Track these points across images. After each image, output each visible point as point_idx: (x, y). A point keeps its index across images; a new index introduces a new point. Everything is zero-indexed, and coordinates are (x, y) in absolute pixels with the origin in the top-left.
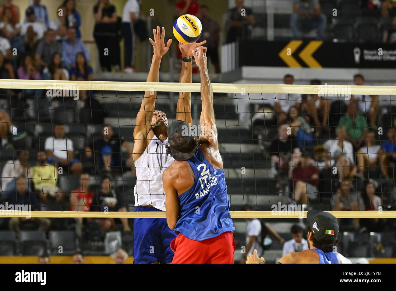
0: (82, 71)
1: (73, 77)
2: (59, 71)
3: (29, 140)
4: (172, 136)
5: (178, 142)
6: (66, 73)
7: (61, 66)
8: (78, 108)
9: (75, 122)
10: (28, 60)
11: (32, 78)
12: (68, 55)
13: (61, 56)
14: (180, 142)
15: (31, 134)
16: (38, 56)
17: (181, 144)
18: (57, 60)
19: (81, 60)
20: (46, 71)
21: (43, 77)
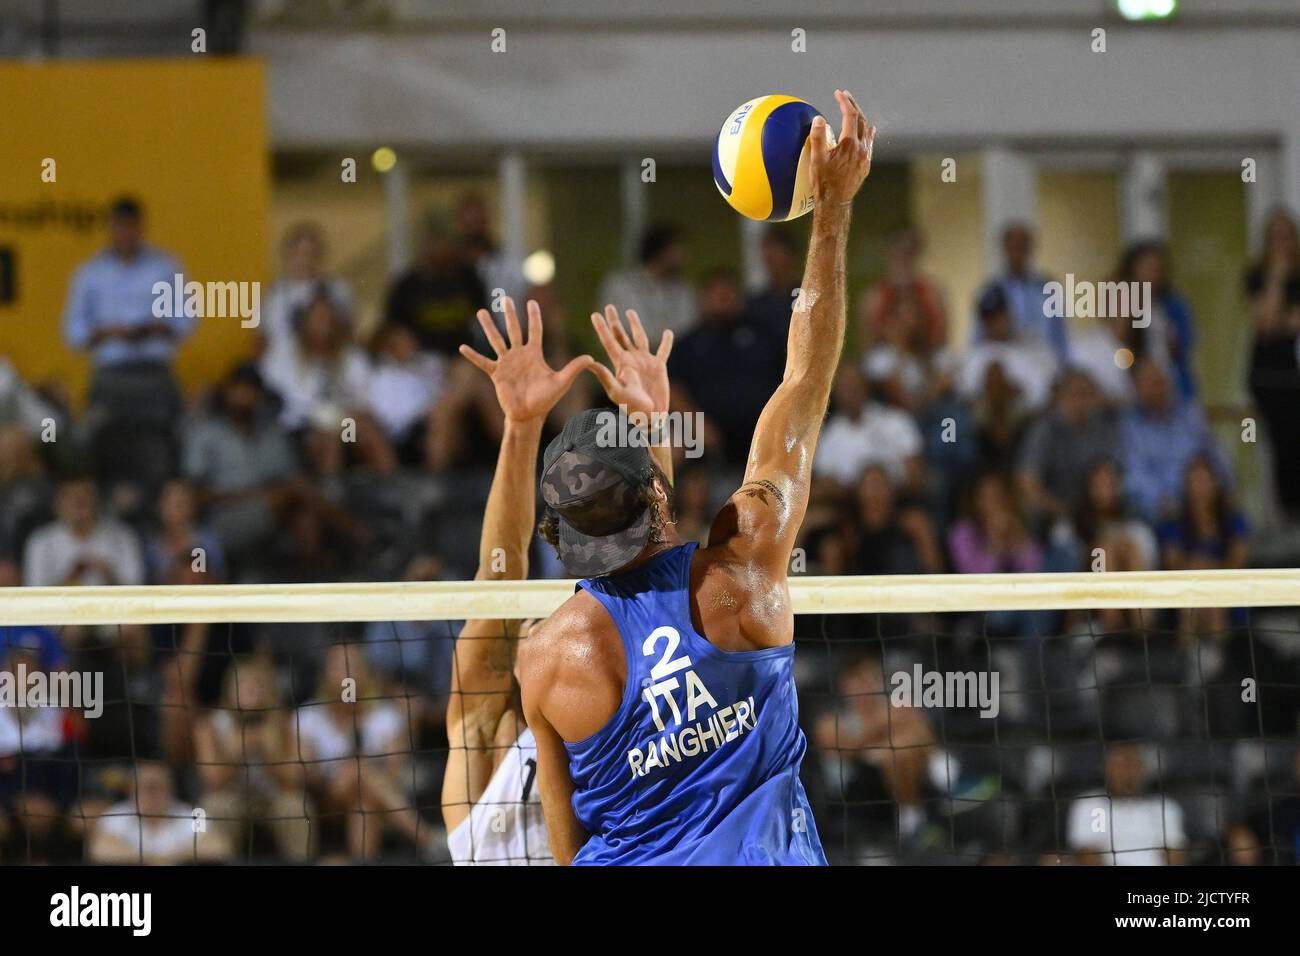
0: (1207, 529)
1: (1173, 554)
2: (1112, 532)
3: (1008, 814)
4: (554, 466)
5: (573, 491)
6: (1142, 539)
7: (1123, 509)
8: (1195, 679)
9: (1183, 732)
10: (990, 496)
11: (1008, 566)
12: (1153, 466)
13: (1120, 470)
14: (583, 488)
15: (1013, 785)
16: (1028, 477)
17: (582, 499)
18: (1103, 488)
19: (1202, 486)
20: (1063, 534)
21: (1053, 561)
